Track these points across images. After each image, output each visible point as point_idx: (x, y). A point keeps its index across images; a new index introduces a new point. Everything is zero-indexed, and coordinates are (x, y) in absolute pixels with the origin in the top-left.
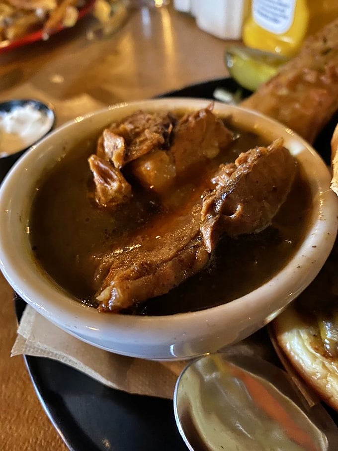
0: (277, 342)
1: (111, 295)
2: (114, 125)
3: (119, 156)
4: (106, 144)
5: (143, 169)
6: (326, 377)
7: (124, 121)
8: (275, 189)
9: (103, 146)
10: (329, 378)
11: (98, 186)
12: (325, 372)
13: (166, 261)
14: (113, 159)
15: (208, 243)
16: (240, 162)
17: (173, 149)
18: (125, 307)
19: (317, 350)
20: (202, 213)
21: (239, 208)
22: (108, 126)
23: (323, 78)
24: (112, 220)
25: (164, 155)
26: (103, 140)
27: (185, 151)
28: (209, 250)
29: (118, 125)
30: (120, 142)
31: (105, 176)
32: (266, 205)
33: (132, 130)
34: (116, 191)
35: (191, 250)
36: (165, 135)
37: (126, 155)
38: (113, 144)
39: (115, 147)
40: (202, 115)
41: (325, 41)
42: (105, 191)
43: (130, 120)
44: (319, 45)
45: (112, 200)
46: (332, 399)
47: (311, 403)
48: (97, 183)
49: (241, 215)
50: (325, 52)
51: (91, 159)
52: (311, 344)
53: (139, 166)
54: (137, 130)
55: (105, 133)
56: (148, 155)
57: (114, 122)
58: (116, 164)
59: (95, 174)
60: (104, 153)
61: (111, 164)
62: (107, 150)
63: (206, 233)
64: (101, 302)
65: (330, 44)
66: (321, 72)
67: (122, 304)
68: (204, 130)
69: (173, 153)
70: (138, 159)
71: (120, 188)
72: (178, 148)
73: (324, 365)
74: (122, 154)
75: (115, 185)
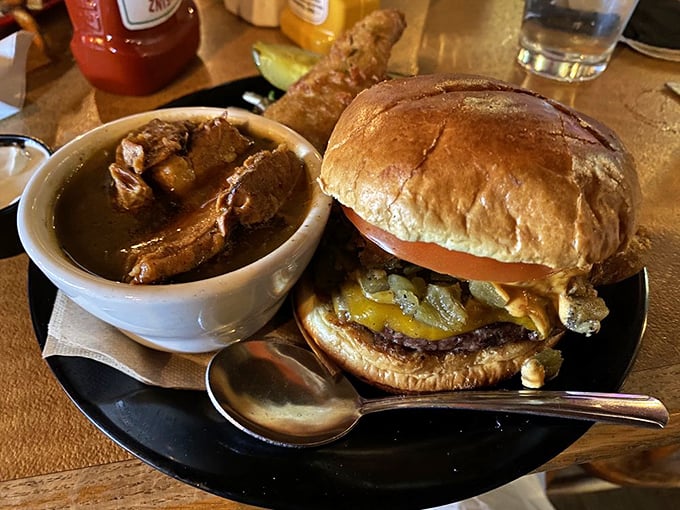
0: (303, 325)
1: (141, 270)
2: (131, 134)
3: (139, 162)
4: (124, 153)
5: (162, 174)
6: (340, 344)
7: (141, 130)
8: (280, 186)
9: (122, 155)
10: (343, 344)
11: (120, 191)
12: (338, 339)
13: (186, 246)
14: (134, 165)
15: (222, 228)
16: (248, 163)
17: (191, 155)
18: (153, 278)
19: (330, 321)
20: (217, 206)
21: (248, 200)
22: (125, 136)
23: (348, 80)
24: (136, 222)
25: (182, 160)
26: (122, 149)
27: (202, 157)
28: (223, 235)
29: (136, 134)
30: (139, 150)
31: (126, 181)
32: (273, 198)
33: (149, 139)
34: (138, 195)
35: (208, 237)
36: (181, 142)
37: (145, 162)
38: (132, 153)
39: (135, 154)
40: (217, 123)
41: (352, 42)
42: (127, 195)
43: (148, 129)
44: (346, 45)
45: (135, 203)
46: (347, 363)
47: (333, 373)
48: (118, 188)
49: (250, 206)
50: (352, 53)
51: (112, 167)
52: (326, 318)
53: (158, 171)
54: (155, 139)
55: (123, 142)
56: (166, 161)
57: (131, 132)
58: (137, 170)
59: (117, 180)
60: (123, 161)
61: (131, 170)
62: (126, 158)
63: (221, 221)
64: (133, 277)
65: (356, 45)
66: (346, 73)
67: (151, 276)
68: (220, 137)
69: (191, 159)
70: (158, 165)
71: (142, 190)
72: (195, 154)
73: (338, 334)
74: (142, 160)
75: (137, 189)
